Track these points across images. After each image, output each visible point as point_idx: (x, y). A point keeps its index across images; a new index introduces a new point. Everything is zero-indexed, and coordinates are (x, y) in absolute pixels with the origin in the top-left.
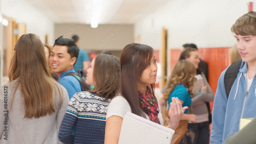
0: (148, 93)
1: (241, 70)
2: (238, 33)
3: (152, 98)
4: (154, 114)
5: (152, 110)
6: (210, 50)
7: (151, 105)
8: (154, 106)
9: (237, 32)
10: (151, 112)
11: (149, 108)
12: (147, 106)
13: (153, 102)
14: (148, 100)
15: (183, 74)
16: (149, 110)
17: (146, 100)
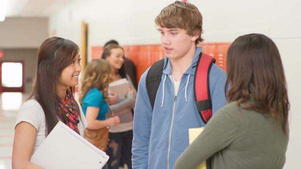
0: (67, 98)
1: (165, 72)
2: (164, 26)
3: (72, 104)
4: (72, 123)
5: (71, 118)
6: (138, 48)
7: (70, 112)
8: (74, 114)
9: (162, 24)
10: (69, 120)
11: (67, 115)
12: (66, 113)
13: (73, 109)
14: (67, 105)
15: (94, 74)
16: (68, 118)
17: (64, 106)
